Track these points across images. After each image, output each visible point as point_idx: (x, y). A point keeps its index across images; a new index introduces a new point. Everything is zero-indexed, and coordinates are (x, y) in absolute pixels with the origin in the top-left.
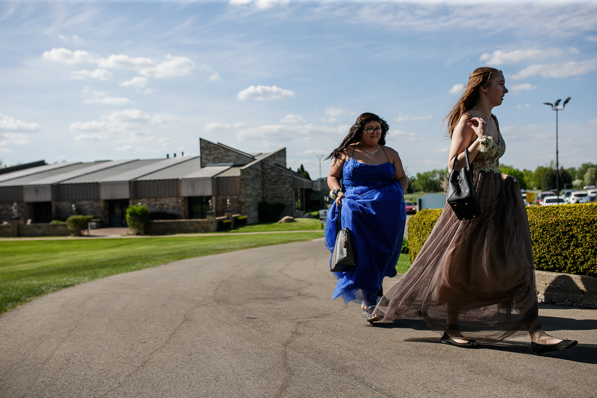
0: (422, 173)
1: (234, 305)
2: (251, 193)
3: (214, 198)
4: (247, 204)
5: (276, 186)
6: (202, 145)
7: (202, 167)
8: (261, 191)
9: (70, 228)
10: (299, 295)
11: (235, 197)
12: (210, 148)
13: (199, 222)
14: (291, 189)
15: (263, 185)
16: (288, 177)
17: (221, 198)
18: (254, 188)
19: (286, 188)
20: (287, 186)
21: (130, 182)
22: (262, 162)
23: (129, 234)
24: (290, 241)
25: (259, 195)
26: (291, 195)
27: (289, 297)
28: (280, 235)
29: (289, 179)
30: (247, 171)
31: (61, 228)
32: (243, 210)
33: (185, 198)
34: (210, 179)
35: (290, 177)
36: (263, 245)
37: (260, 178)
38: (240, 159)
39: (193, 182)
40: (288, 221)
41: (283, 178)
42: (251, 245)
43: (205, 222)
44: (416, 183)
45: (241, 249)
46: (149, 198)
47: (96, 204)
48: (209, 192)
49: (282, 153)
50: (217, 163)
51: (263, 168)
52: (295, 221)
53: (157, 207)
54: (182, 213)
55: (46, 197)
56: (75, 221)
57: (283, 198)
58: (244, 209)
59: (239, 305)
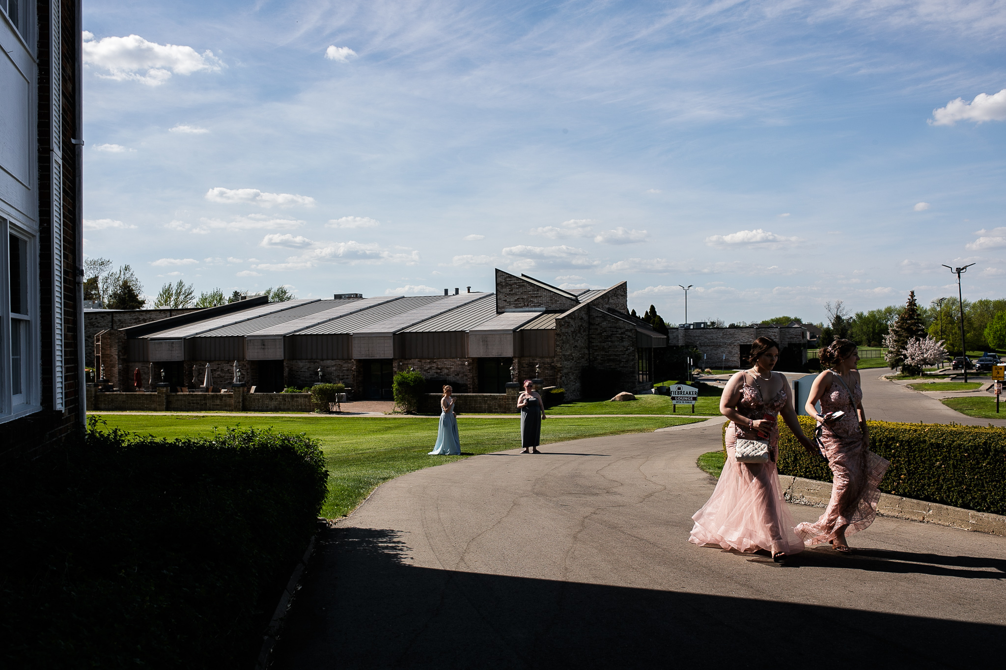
0: (866, 314)
1: (550, 497)
2: (571, 355)
3: (516, 361)
4: (565, 371)
5: (610, 343)
6: (499, 279)
7: (499, 313)
8: (587, 352)
9: (314, 400)
10: (608, 492)
11: (548, 360)
12: (511, 285)
13: (494, 398)
14: (632, 349)
15: (590, 342)
16: (627, 330)
17: (526, 361)
18: (576, 346)
19: (624, 346)
20: (626, 344)
21: (394, 334)
22: (589, 307)
23: (395, 412)
24: (623, 431)
25: (583, 358)
26: (631, 357)
27: (598, 494)
28: (611, 420)
29: (629, 334)
30: (566, 322)
31: (301, 400)
32: (558, 380)
33: (473, 359)
34: (512, 332)
35: (631, 330)
36: (585, 437)
37: (584, 331)
38: (556, 301)
39: (486, 336)
40: (625, 398)
41: (620, 331)
42: (568, 435)
43: (504, 398)
44: (854, 330)
45: (556, 441)
46: (421, 359)
47: (346, 366)
48: (509, 352)
49: (621, 290)
50: (521, 307)
51: (589, 316)
52: (635, 399)
53: (432, 372)
54: (469, 382)
55: (277, 353)
56: (322, 392)
57: (620, 361)
58: (561, 378)
59: (555, 497)
